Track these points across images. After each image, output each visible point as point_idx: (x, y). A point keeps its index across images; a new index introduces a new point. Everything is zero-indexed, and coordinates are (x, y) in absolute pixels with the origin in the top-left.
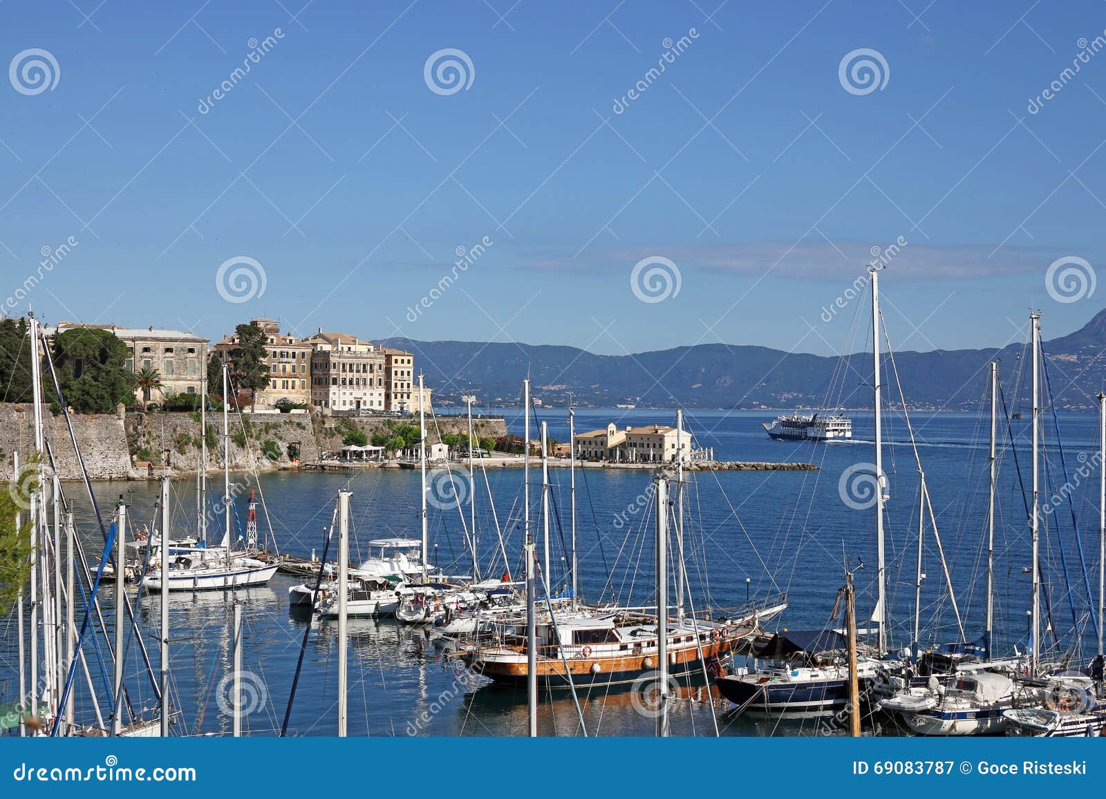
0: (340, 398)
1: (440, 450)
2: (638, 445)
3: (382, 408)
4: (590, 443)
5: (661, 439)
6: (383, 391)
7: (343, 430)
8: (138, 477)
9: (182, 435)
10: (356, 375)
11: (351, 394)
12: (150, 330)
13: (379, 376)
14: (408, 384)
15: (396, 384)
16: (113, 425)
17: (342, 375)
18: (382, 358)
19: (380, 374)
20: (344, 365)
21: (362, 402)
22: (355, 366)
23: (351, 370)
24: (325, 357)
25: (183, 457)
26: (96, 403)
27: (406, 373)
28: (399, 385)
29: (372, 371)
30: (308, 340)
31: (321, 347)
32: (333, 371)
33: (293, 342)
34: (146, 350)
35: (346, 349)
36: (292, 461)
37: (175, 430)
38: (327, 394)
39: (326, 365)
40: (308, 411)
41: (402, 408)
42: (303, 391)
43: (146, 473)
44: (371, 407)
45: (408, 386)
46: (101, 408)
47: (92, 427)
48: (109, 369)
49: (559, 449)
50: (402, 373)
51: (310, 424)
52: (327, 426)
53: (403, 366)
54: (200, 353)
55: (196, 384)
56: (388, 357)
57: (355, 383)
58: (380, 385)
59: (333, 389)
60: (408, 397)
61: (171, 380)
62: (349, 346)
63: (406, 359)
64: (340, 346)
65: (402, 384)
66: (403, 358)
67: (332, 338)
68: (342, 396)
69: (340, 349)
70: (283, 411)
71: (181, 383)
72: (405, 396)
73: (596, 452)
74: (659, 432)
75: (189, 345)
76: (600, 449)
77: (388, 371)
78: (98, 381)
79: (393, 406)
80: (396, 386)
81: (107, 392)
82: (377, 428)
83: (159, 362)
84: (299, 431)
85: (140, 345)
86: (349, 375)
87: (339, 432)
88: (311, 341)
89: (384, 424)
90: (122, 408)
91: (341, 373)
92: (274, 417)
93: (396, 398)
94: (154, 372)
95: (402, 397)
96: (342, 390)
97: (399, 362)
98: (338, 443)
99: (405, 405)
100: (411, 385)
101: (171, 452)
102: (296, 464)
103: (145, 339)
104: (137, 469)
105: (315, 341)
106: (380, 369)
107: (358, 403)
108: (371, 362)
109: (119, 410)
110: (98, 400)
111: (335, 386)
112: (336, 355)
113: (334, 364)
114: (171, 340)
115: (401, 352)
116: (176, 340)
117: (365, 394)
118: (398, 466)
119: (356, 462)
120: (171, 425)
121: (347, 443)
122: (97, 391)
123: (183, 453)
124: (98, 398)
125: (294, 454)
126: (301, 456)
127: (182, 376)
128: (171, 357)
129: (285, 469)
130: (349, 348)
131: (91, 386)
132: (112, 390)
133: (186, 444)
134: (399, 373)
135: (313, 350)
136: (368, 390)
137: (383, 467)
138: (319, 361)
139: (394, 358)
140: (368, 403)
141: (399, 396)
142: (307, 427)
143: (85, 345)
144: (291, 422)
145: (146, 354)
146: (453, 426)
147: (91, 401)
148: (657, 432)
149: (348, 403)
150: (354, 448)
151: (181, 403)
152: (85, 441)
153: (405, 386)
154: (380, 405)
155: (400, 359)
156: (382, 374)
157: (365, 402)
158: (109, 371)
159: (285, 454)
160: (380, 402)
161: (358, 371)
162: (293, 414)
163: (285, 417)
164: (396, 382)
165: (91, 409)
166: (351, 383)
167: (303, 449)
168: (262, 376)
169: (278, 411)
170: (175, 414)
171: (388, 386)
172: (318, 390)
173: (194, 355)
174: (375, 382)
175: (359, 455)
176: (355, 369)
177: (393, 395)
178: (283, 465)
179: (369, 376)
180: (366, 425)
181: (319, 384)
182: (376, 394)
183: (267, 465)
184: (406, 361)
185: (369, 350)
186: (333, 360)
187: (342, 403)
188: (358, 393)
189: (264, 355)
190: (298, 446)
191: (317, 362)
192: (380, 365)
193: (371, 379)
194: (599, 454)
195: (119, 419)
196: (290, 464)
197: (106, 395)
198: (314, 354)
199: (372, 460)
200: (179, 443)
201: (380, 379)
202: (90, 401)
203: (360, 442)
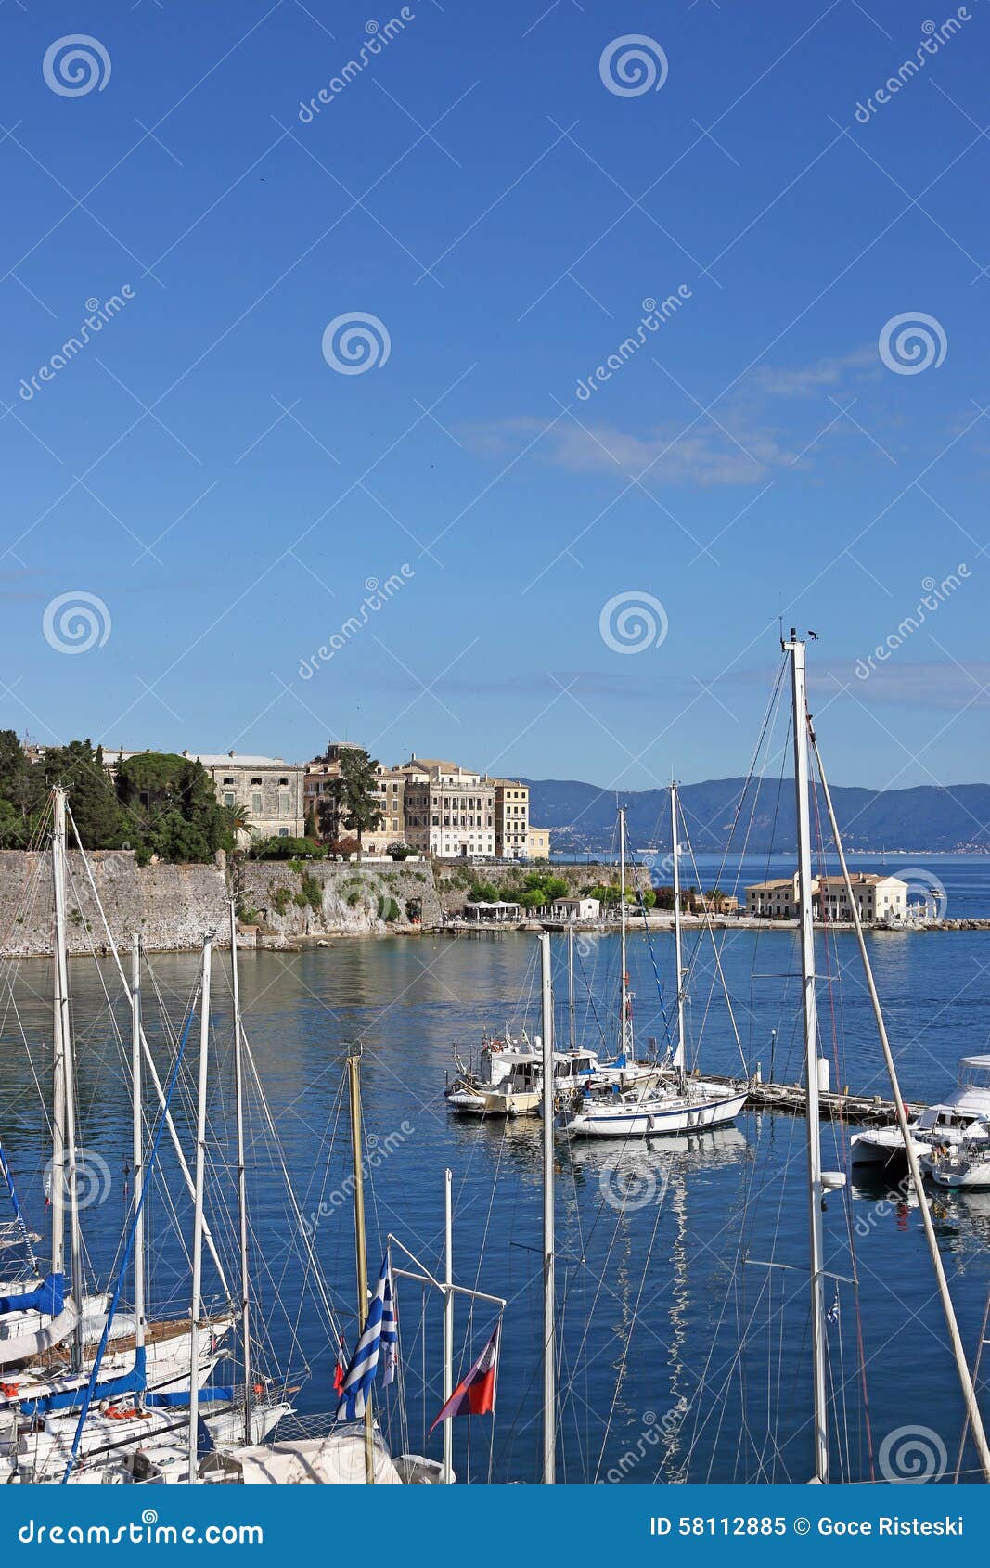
0: (444, 841)
1: (590, 907)
2: (838, 898)
3: (492, 854)
4: (770, 897)
5: (870, 891)
6: (493, 833)
7: (462, 882)
8: (245, 945)
9: (280, 891)
10: (461, 813)
11: (456, 836)
12: (231, 755)
13: (488, 813)
14: (523, 824)
15: (509, 824)
16: (211, 878)
17: (445, 812)
18: (492, 791)
19: (490, 812)
20: (446, 799)
21: (468, 847)
22: (460, 802)
23: (455, 807)
24: (422, 790)
25: (284, 918)
26: (190, 848)
27: (520, 810)
28: (512, 826)
29: (479, 808)
30: (397, 769)
31: (417, 778)
32: (433, 808)
33: (383, 771)
34: (228, 781)
35: (447, 780)
36: (412, 922)
37: (271, 884)
38: (426, 837)
39: (425, 801)
40: (424, 858)
41: (516, 854)
42: (395, 833)
43: (253, 941)
44: (480, 853)
45: (523, 827)
46: (196, 856)
47: (186, 879)
48: (204, 805)
49: (727, 904)
50: (516, 809)
51: (431, 874)
52: (442, 877)
53: (517, 801)
54: (294, 785)
55: (290, 825)
56: (499, 790)
57: (460, 822)
58: (490, 824)
59: (434, 830)
60: (523, 841)
61: (259, 819)
62: (451, 776)
63: (520, 791)
64: (441, 776)
65: (516, 824)
66: (516, 790)
67: (430, 766)
68: (444, 838)
69: (440, 780)
70: (396, 858)
71: (272, 823)
72: (520, 838)
73: (778, 907)
74: (868, 881)
75: (281, 775)
76: (783, 904)
77: (499, 807)
78: (191, 821)
79: (505, 852)
80: (509, 826)
81: (203, 835)
82: (500, 880)
83: (244, 795)
84: (419, 884)
85: (220, 776)
86: (453, 813)
87: (457, 885)
88: (401, 770)
89: (508, 874)
90: (222, 856)
91: (444, 811)
92: (389, 866)
93: (509, 841)
94: (242, 810)
95: (516, 840)
96: (445, 832)
97: (512, 795)
98: (460, 898)
99: (519, 850)
100: (527, 825)
101: (268, 912)
102: (418, 926)
103: (227, 767)
104: (242, 935)
105: (408, 770)
106: (490, 805)
107: (464, 847)
108: (478, 795)
109: (218, 858)
110: (192, 846)
111: (436, 827)
112: (438, 787)
113: (435, 799)
114: (259, 769)
115: (515, 785)
116: (265, 769)
117: (472, 837)
118: (540, 927)
119: (486, 923)
120: (267, 878)
121: (472, 898)
122: (190, 834)
123: (282, 913)
124: (192, 843)
125: (415, 913)
126: (423, 916)
127: (272, 815)
128: (259, 791)
129: (405, 933)
130: (451, 779)
131: (183, 827)
132: (210, 832)
133: (286, 901)
134: (512, 810)
135: (407, 782)
136: (476, 832)
137: (521, 929)
138: (415, 795)
139: (506, 791)
140: (476, 847)
141: (512, 838)
142: (427, 879)
143: (158, 775)
144: (408, 872)
145: (228, 786)
146: (589, 876)
147: (184, 848)
148: (864, 881)
149: (452, 848)
150: (484, 905)
151: (273, 848)
152: (178, 898)
153: (520, 826)
154: (490, 850)
155: (512, 791)
156: (492, 811)
157: (472, 847)
158: (205, 808)
159: (403, 913)
160: (490, 846)
161: (463, 808)
162: (411, 863)
163: (400, 866)
164: (509, 821)
165: (183, 857)
166: (455, 822)
167: (425, 907)
168: (372, 814)
169: (390, 859)
170: (271, 863)
171: (499, 828)
172: (414, 832)
173: (288, 787)
174: (484, 821)
175: (489, 914)
176: (460, 805)
177: (505, 838)
178: (401, 928)
179: (476, 813)
180: (489, 876)
181: (415, 824)
182: (485, 836)
183: (383, 928)
184: (520, 795)
185: (474, 781)
186: (434, 794)
187: (444, 848)
188: (464, 835)
189: (373, 787)
190: (419, 904)
191: (411, 796)
192: (490, 800)
193: (479, 818)
194: (783, 910)
195: (219, 870)
196: (410, 927)
197: (202, 839)
198: (409, 786)
199: (506, 919)
200: (277, 899)
201: (490, 818)
202: (182, 847)
203: (489, 899)
